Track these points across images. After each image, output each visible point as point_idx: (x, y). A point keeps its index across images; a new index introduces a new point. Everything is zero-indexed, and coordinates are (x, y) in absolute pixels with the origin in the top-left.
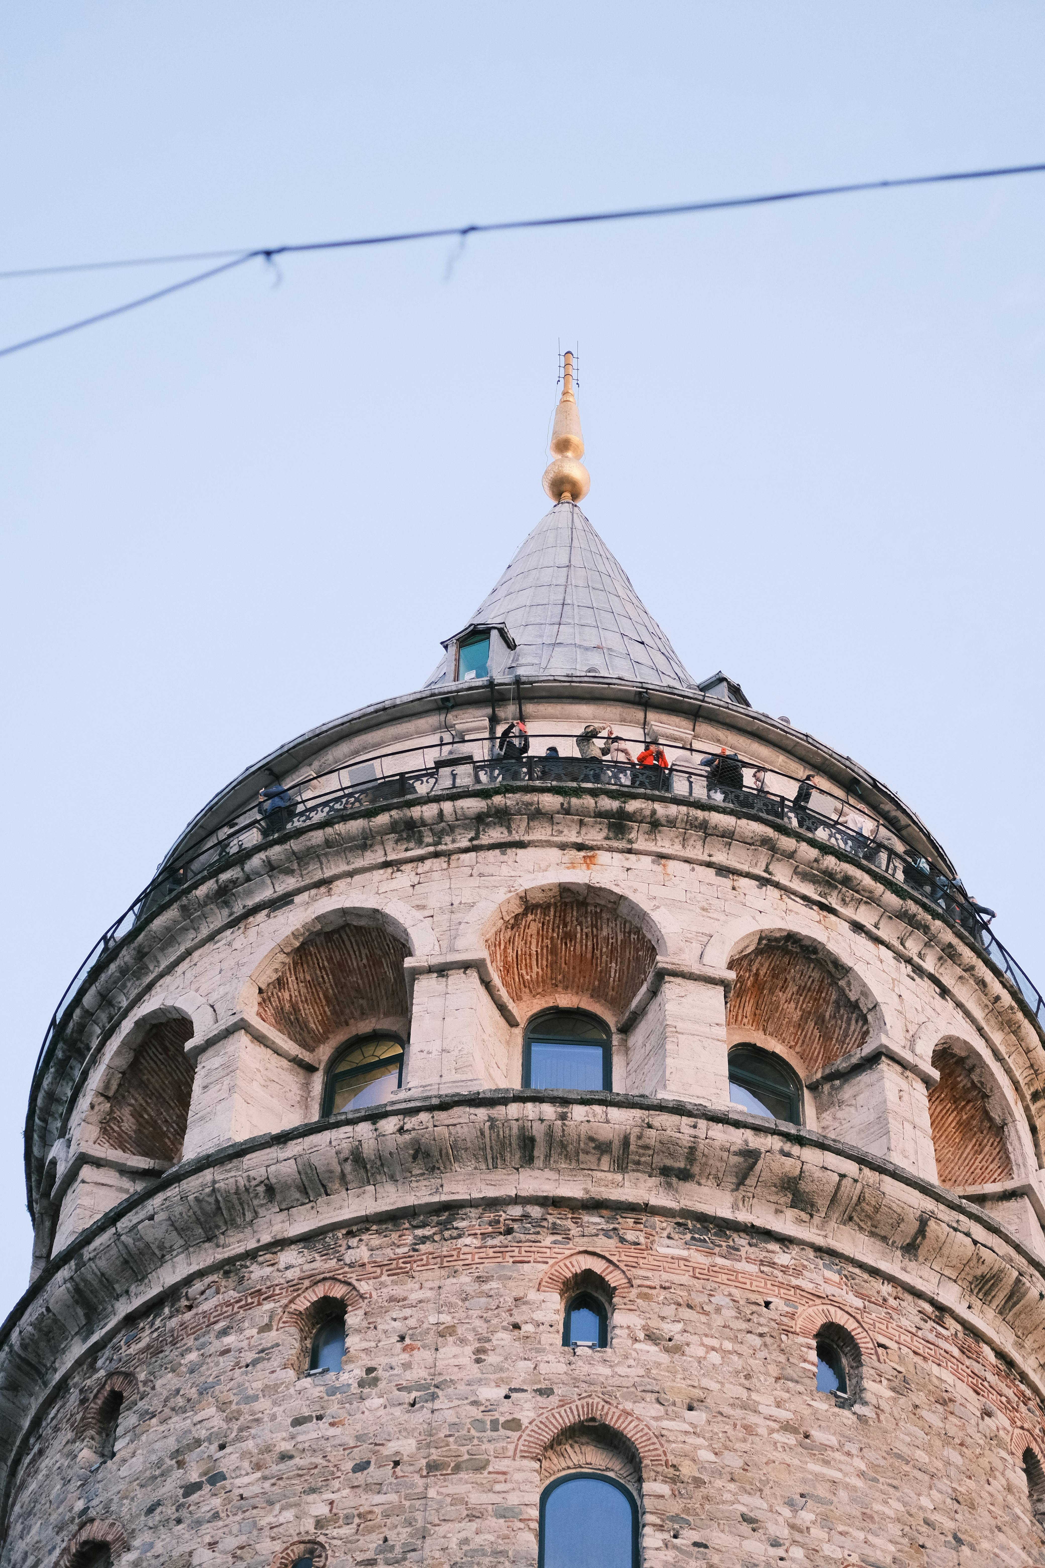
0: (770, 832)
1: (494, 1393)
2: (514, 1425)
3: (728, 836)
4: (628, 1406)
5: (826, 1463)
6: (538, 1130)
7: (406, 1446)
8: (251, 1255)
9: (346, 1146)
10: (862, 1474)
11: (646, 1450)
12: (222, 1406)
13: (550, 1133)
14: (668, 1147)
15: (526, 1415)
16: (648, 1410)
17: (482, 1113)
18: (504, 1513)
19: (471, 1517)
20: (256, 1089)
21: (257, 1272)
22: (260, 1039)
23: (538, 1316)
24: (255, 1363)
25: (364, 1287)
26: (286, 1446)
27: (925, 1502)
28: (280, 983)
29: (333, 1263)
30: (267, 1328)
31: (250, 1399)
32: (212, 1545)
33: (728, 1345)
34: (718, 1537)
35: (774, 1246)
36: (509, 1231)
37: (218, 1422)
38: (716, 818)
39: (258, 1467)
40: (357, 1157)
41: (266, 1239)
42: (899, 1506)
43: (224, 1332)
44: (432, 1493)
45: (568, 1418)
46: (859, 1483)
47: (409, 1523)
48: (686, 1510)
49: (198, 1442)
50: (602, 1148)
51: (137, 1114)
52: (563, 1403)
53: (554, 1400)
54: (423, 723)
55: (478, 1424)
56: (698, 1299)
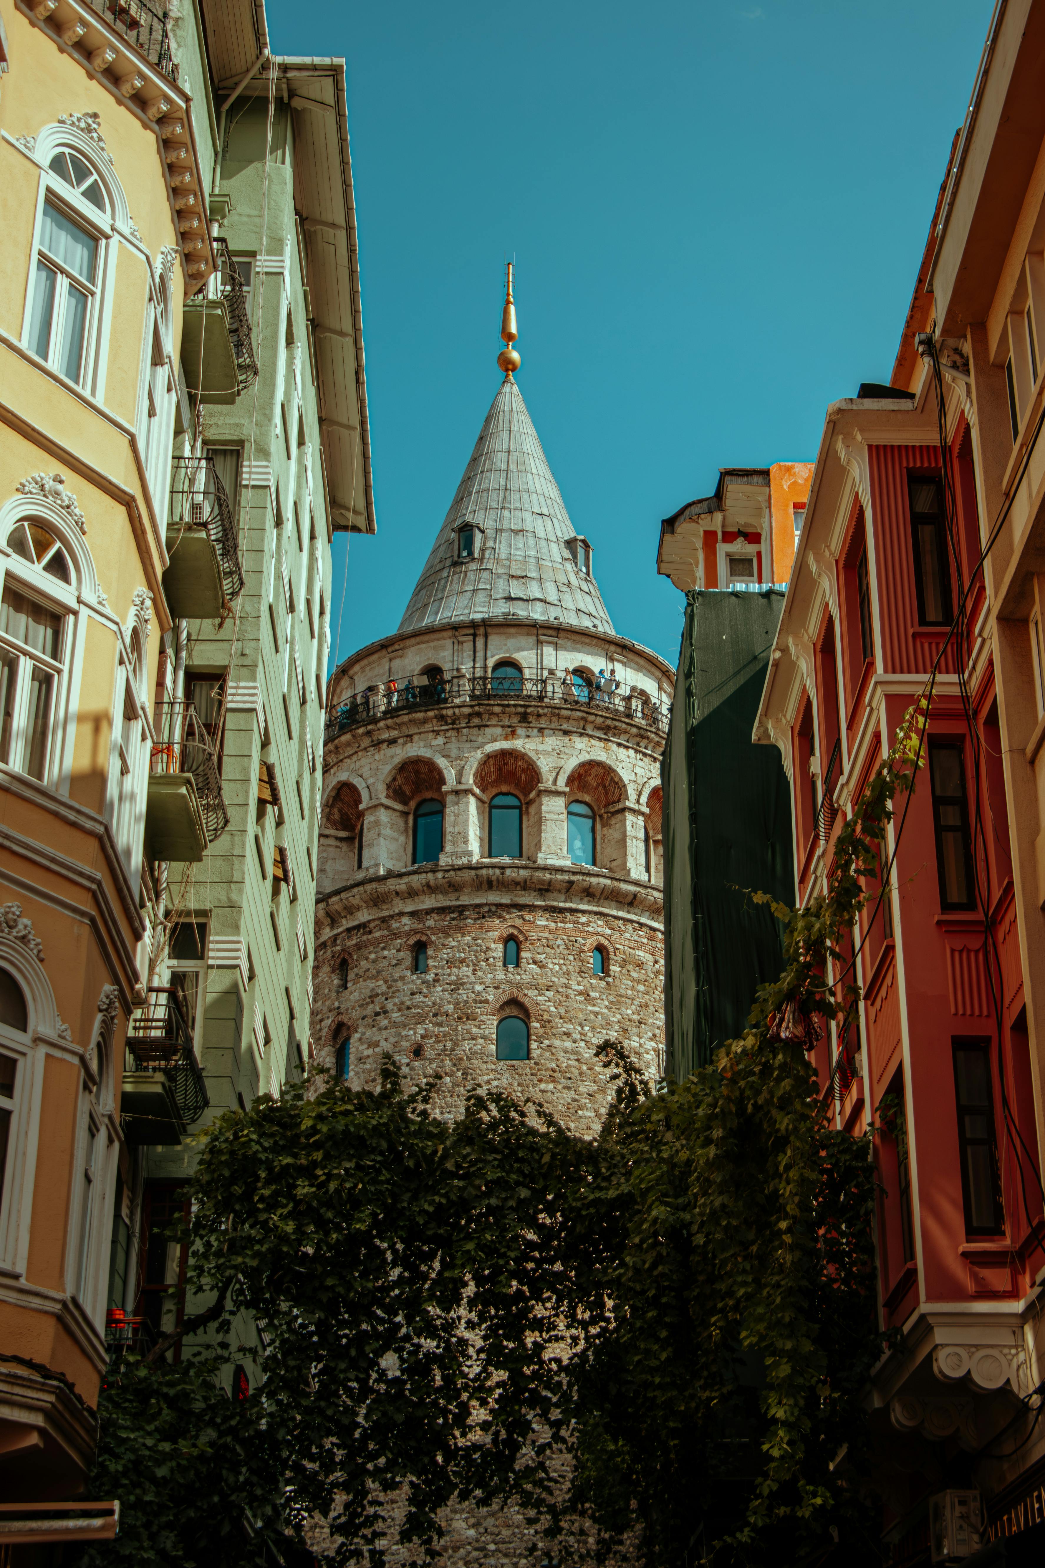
0: (585, 715)
1: (479, 988)
2: (486, 1001)
3: (568, 718)
4: (526, 992)
5: (594, 1005)
6: (494, 878)
7: (450, 1008)
8: (392, 917)
9: (424, 881)
10: (607, 1007)
11: (532, 1010)
12: (386, 982)
13: (498, 879)
14: (541, 881)
15: (491, 998)
16: (532, 993)
17: (473, 873)
18: (484, 1037)
19: (473, 1039)
20: (387, 831)
21: (395, 925)
22: (387, 807)
23: (495, 955)
24: (396, 965)
25: (433, 938)
26: (409, 1003)
27: (629, 1012)
28: (394, 779)
29: (421, 926)
30: (399, 951)
31: (396, 981)
32: (386, 1039)
33: (561, 962)
34: (557, 1043)
35: (580, 915)
36: (484, 917)
37: (384, 988)
38: (563, 712)
39: (400, 1010)
40: (428, 885)
41: (397, 911)
42: (619, 1016)
43: (384, 948)
44: (460, 1028)
45: (505, 998)
46: (606, 1011)
47: (451, 1040)
48: (545, 1033)
49: (378, 995)
50: (517, 884)
51: (340, 811)
52: (504, 991)
53: (500, 991)
54: (445, 634)
55: (475, 1001)
56: (551, 943)
